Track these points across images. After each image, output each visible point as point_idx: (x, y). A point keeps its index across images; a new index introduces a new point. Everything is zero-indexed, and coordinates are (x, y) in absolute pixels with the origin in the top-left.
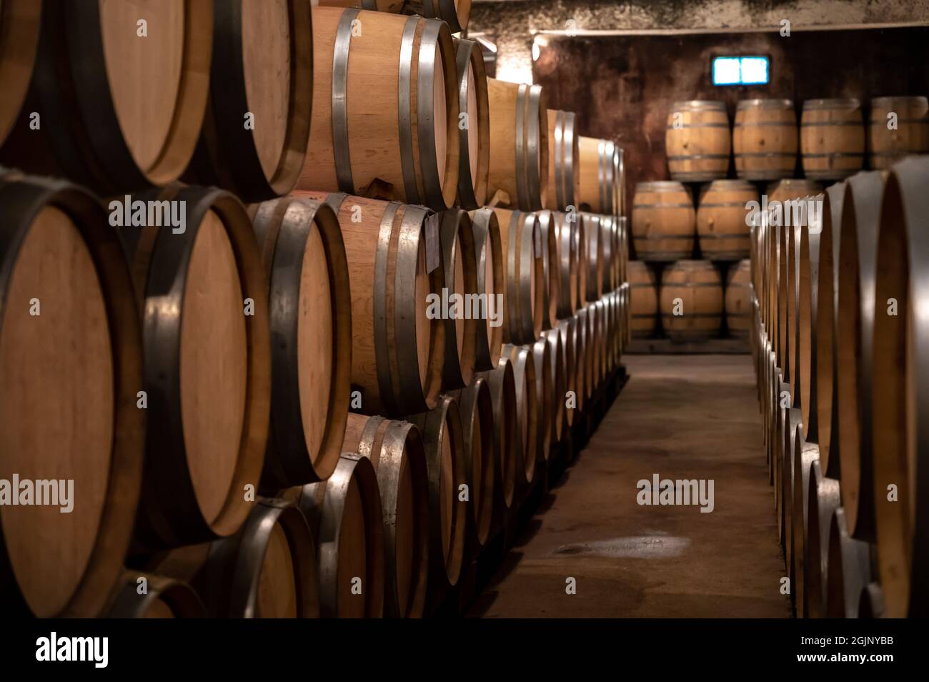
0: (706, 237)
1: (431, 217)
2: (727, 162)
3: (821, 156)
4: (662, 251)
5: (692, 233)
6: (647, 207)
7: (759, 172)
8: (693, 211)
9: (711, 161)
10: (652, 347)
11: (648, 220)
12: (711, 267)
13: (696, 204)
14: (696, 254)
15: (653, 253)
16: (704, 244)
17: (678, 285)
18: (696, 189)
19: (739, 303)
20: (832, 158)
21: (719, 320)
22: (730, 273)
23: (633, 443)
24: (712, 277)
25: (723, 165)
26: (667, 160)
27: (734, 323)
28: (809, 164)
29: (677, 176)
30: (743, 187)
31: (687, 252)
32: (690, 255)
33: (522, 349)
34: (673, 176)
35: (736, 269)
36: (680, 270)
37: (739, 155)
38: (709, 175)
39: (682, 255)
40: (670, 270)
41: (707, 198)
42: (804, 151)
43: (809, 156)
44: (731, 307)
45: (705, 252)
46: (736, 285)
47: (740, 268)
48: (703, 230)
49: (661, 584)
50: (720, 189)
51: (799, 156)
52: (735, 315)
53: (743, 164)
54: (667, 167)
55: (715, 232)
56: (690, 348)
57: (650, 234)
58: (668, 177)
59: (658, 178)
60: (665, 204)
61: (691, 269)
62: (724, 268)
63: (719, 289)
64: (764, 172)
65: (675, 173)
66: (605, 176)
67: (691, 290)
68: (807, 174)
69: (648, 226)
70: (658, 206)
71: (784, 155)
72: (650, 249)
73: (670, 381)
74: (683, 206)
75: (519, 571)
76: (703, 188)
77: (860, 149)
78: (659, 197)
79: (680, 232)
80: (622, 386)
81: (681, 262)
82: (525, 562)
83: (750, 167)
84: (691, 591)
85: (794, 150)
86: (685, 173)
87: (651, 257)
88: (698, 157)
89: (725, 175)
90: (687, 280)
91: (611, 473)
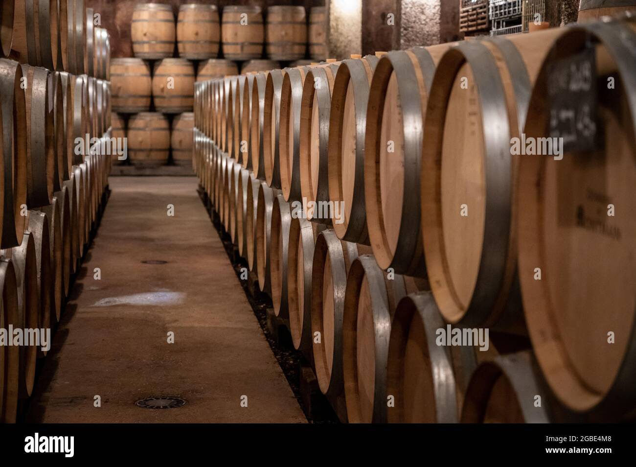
0: (158, 97)
1: (50, 75)
2: (173, 46)
3: (236, 44)
4: (129, 106)
5: (149, 94)
6: (118, 75)
7: (195, 54)
8: (149, 79)
9: (162, 45)
10: (122, 171)
11: (119, 85)
12: (162, 117)
13: (152, 74)
14: (152, 108)
15: (122, 107)
16: (157, 102)
17: (139, 129)
18: (152, 64)
19: (181, 142)
20: (243, 45)
21: (167, 153)
22: (174, 121)
23: (128, 234)
24: (163, 124)
25: (170, 48)
26: (132, 43)
27: (177, 156)
28: (227, 49)
29: (139, 55)
30: (184, 63)
31: (146, 107)
32: (148, 109)
33: (77, 168)
34: (136, 55)
35: (179, 119)
36: (140, 119)
37: (181, 42)
38: (162, 55)
39: (143, 109)
40: (135, 119)
41: (159, 70)
42: (224, 41)
43: (228, 44)
44: (176, 145)
45: (158, 107)
46: (178, 130)
47: (181, 118)
48: (157, 92)
49: (176, 321)
50: (168, 65)
51: (221, 44)
52: (178, 150)
53: (184, 48)
54: (132, 48)
55: (165, 94)
56: (148, 172)
57: (120, 94)
58: (133, 55)
59: (126, 56)
60: (131, 74)
61: (148, 119)
62: (171, 118)
63: (167, 132)
64: (198, 54)
65: (137, 53)
66: (101, 53)
67: (149, 133)
68: (226, 56)
69: (119, 88)
70: (126, 74)
71: (211, 42)
72: (121, 104)
73: (140, 193)
74: (143, 75)
75: (78, 315)
76: (157, 63)
77: (261, 40)
78: (127, 68)
79: (141, 93)
80: (109, 197)
81: (142, 114)
82: (80, 310)
83: (189, 51)
84: (196, 325)
85: (217, 40)
86: (145, 53)
87: (122, 110)
88: (153, 42)
89: (171, 55)
90: (146, 126)
91: (119, 253)
